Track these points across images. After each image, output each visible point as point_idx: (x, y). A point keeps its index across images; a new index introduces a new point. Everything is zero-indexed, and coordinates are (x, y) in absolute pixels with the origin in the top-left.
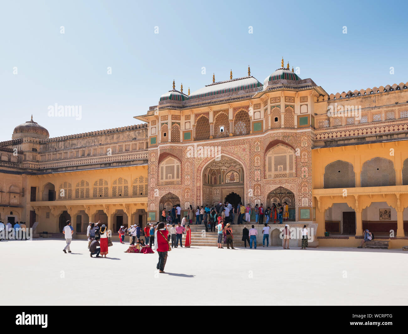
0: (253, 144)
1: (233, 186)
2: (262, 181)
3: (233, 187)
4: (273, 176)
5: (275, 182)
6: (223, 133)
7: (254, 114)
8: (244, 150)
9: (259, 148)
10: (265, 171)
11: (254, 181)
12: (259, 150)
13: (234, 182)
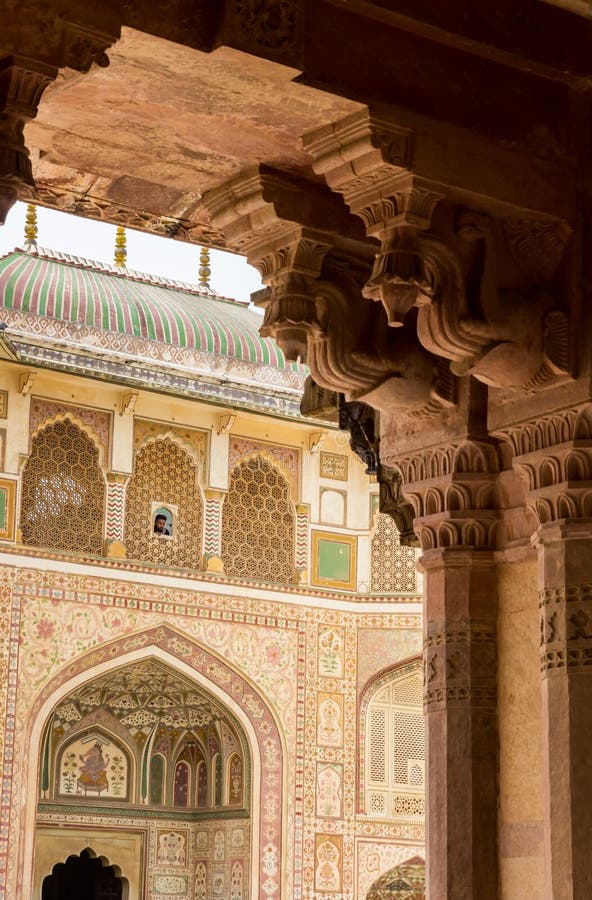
0: (312, 637)
1: (98, 815)
2: (349, 821)
3: (96, 820)
4: (389, 804)
5: (398, 834)
6: (169, 544)
7: (320, 497)
8: (274, 655)
9: (337, 660)
10: (358, 773)
11: (317, 817)
12: (338, 672)
13: (104, 794)
